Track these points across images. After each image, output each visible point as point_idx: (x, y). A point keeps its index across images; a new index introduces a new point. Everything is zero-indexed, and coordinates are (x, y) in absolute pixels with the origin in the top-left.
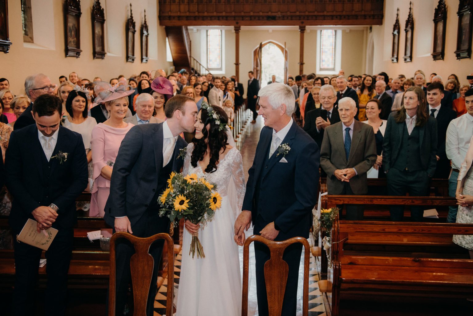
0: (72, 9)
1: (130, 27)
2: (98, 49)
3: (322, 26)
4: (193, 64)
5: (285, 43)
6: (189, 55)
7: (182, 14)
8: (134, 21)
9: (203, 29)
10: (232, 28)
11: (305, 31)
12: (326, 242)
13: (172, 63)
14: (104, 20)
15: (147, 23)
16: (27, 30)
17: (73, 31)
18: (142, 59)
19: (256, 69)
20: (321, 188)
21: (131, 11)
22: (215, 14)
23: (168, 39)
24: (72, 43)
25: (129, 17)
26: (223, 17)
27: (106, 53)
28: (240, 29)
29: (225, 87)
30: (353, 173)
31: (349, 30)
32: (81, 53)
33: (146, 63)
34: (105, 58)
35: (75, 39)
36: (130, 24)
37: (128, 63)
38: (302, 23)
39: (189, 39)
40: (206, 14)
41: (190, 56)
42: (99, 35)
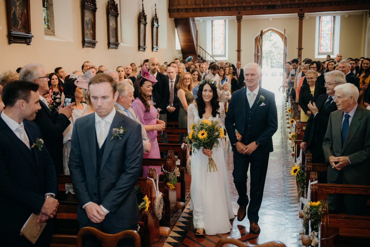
0: (89, 4)
1: (141, 20)
2: (112, 40)
3: (321, 13)
4: (199, 52)
5: (285, 30)
6: (195, 43)
7: (189, 7)
8: (145, 15)
9: (208, 20)
10: (235, 17)
11: (304, 18)
12: (314, 237)
13: (181, 52)
14: (118, 14)
15: (157, 16)
16: (49, 24)
17: (89, 24)
18: (153, 48)
19: (257, 55)
20: (311, 176)
21: (143, 5)
22: (219, 5)
23: (177, 29)
24: (89, 35)
25: (141, 11)
26: (226, 8)
27: (119, 44)
28: (242, 19)
29: (224, 72)
30: (346, 161)
31: (348, 15)
32: (97, 44)
33: (157, 51)
34: (118, 48)
35: (92, 31)
36: (142, 17)
37: (140, 52)
38: (301, 10)
39: (196, 29)
40: (210, 6)
41: (197, 45)
42: (113, 27)
